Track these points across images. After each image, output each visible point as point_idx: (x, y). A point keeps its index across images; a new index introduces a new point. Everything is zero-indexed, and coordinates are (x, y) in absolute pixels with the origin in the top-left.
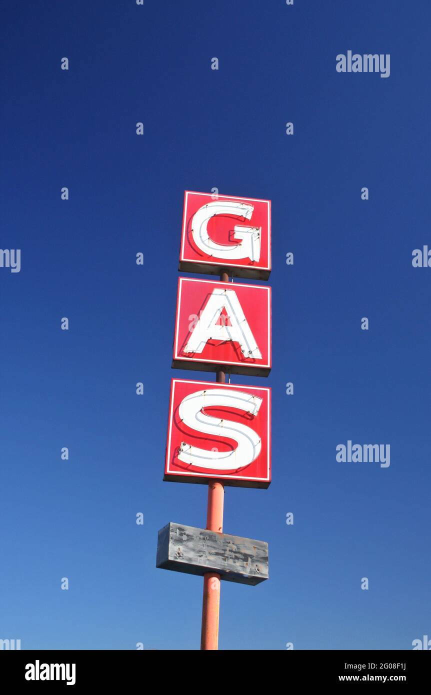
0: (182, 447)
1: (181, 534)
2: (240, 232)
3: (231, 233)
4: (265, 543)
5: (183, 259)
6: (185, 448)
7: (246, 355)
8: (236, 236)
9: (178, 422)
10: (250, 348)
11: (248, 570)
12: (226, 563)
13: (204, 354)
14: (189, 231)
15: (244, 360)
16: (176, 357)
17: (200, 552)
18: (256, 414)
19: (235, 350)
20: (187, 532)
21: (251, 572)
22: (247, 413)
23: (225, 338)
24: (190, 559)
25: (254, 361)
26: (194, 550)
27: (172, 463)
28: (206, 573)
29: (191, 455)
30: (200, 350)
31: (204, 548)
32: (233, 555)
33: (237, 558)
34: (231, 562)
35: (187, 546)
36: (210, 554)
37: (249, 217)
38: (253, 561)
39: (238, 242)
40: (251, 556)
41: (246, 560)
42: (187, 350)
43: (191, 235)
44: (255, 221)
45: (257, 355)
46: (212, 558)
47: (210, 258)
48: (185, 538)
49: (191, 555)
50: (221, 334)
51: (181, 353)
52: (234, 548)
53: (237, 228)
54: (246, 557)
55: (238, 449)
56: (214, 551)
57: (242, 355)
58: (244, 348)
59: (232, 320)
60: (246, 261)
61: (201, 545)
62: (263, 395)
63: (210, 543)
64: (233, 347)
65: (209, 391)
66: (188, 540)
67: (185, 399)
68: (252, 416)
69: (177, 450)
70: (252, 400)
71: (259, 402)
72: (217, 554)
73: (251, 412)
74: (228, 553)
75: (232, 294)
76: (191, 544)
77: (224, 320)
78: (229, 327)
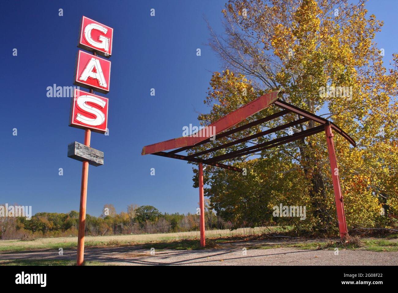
1: (79, 146)
2: (102, 38)
3: (99, 37)
4: (103, 153)
5: (81, 43)
6: (79, 115)
7: (101, 85)
8: (100, 39)
9: (77, 106)
10: (104, 83)
11: (98, 161)
12: (91, 158)
13: (87, 82)
14: (84, 33)
15: (100, 87)
18: (103, 107)
20: (80, 146)
21: (98, 162)
23: (95, 77)
24: (81, 155)
25: (104, 88)
26: (82, 152)
27: (74, 120)
28: (84, 160)
29: (81, 118)
30: (85, 80)
31: (85, 152)
32: (94, 155)
33: (94, 156)
34: (93, 157)
35: (80, 151)
37: (105, 33)
38: (99, 158)
39: (101, 42)
40: (99, 156)
41: (97, 158)
42: (81, 79)
43: (85, 36)
44: (107, 35)
45: (105, 85)
46: (87, 155)
47: (90, 45)
48: (79, 147)
49: (81, 154)
50: (93, 75)
51: (78, 80)
52: (94, 153)
53: (101, 36)
54: (97, 156)
55: (97, 119)
56: (88, 153)
57: (99, 84)
58: (101, 82)
59: (97, 71)
60: (103, 50)
61: (84, 151)
62: (106, 101)
63: (87, 150)
64: (96, 81)
65: (88, 96)
66: (80, 148)
69: (76, 116)
70: (102, 102)
71: (105, 103)
72: (89, 154)
73: (102, 106)
74: (92, 154)
75: (98, 61)
76: (81, 150)
77: (94, 70)
78: (96, 73)
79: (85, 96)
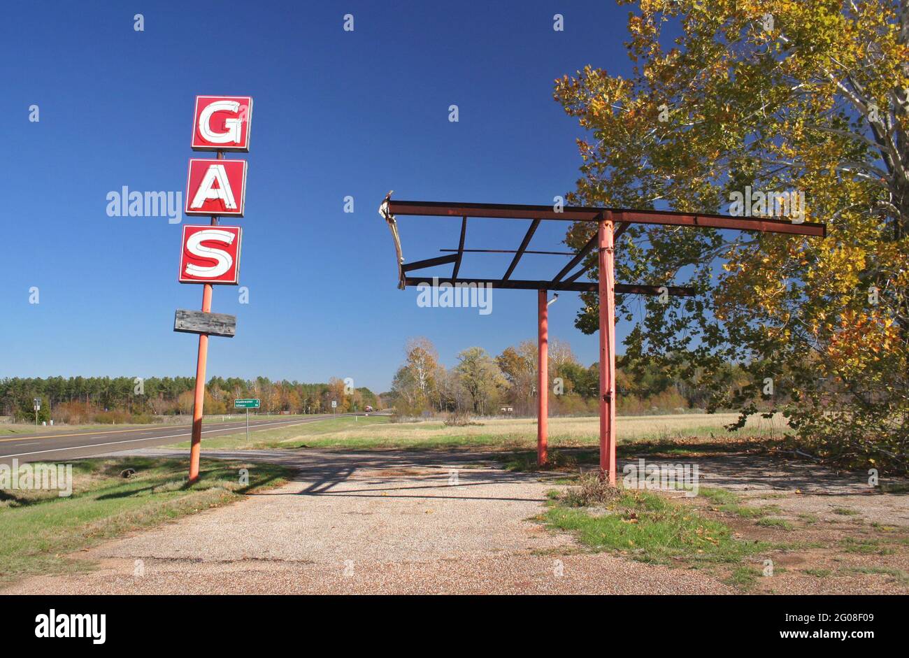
0: (188, 265)
1: (183, 315)
3: (224, 123)
5: (193, 146)
6: (190, 266)
7: (227, 207)
8: (227, 126)
9: (186, 251)
10: (230, 202)
11: (223, 331)
12: (209, 328)
13: (203, 209)
14: (198, 125)
15: (226, 210)
16: (187, 211)
17: (194, 323)
18: (231, 243)
19: (221, 204)
20: (186, 313)
21: (225, 332)
22: (226, 243)
23: (215, 197)
24: (188, 328)
25: (232, 210)
26: (190, 322)
27: (182, 275)
28: (201, 333)
29: (193, 270)
30: (200, 206)
31: (197, 322)
32: (214, 323)
33: (216, 325)
34: (212, 327)
35: (186, 321)
36: (200, 324)
37: (236, 111)
38: (226, 326)
39: (227, 130)
40: (225, 323)
41: (222, 326)
42: (192, 207)
43: (199, 129)
44: (240, 114)
45: (234, 206)
46: (201, 326)
47: (209, 143)
48: (185, 316)
49: (189, 325)
50: (213, 194)
51: (189, 209)
52: (215, 320)
53: (228, 120)
54: (222, 324)
55: (219, 265)
56: (202, 322)
57: (224, 206)
58: (226, 202)
59: (220, 184)
60: (232, 143)
61: (195, 320)
62: (235, 231)
63: (200, 318)
64: (220, 202)
65: (204, 232)
67: (192, 236)
68: (228, 244)
69: (185, 267)
70: (229, 235)
71: (233, 236)
72: (204, 324)
73: (228, 242)
74: (211, 323)
75: (221, 168)
76: (189, 319)
77: (216, 185)
78: (218, 190)
79: (200, 232)
